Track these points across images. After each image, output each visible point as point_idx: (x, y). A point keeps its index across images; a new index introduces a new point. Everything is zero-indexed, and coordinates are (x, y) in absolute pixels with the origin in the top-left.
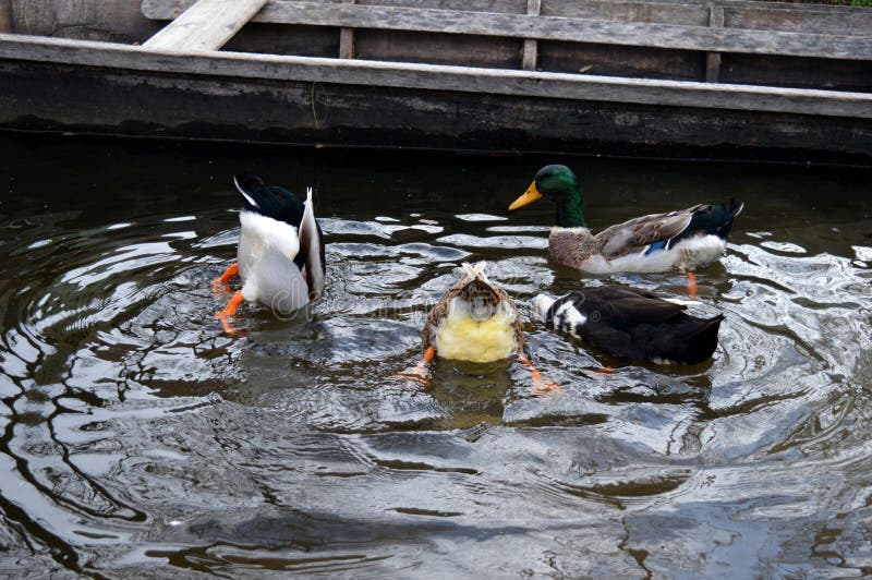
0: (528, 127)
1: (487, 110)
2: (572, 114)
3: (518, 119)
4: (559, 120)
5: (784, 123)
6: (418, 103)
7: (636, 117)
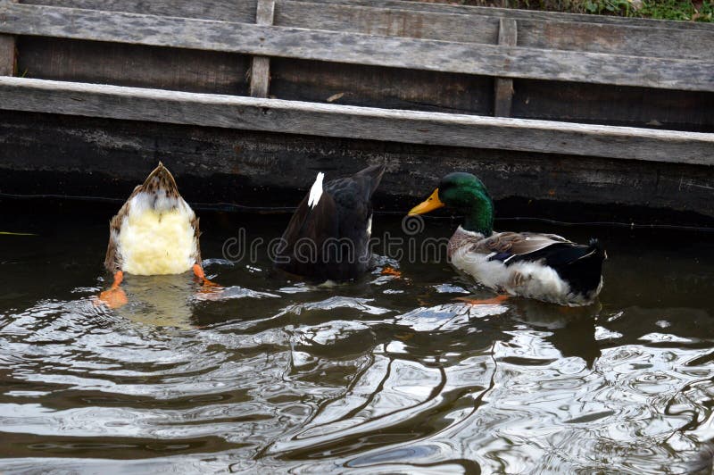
0: (253, 172)
1: (198, 149)
2: (312, 156)
3: (238, 161)
4: (294, 162)
5: (589, 170)
6: (102, 138)
7: (397, 161)
